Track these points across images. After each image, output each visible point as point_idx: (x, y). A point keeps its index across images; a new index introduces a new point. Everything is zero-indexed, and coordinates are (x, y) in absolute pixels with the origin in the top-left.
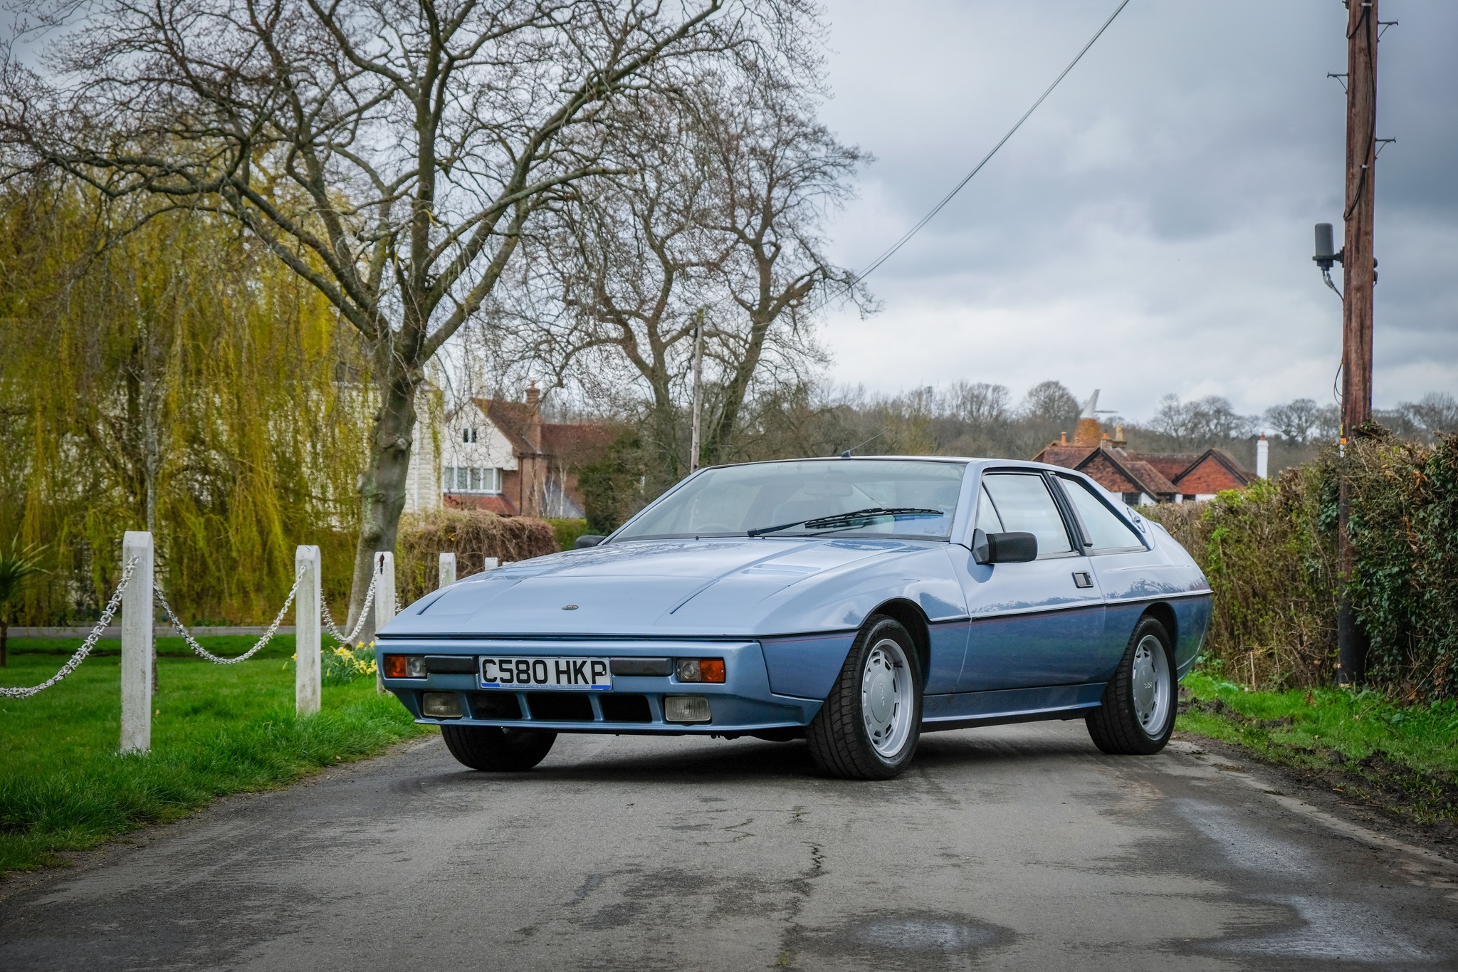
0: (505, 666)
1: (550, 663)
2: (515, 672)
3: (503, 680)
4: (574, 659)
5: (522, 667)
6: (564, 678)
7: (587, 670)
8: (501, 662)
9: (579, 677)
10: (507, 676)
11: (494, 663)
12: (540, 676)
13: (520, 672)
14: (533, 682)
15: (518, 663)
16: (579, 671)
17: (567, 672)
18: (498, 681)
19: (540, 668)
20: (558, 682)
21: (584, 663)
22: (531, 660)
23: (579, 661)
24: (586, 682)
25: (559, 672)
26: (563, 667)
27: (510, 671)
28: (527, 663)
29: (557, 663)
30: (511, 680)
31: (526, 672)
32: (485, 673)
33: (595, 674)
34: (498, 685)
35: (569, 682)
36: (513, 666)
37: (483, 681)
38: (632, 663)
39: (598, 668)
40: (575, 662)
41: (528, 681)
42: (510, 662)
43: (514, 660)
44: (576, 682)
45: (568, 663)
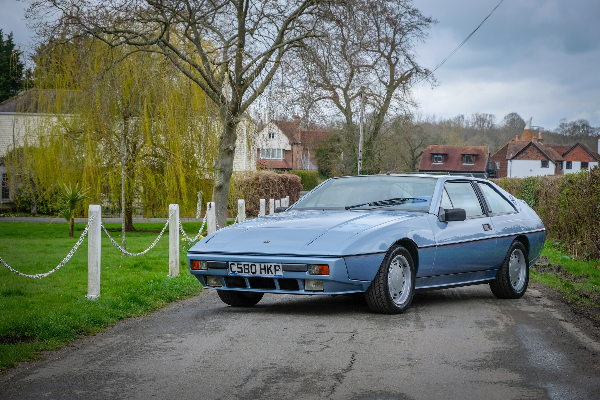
0: (239, 266)
1: (258, 265)
2: (243, 269)
3: (238, 272)
4: (267, 264)
5: (246, 267)
6: (263, 271)
7: (273, 268)
8: (238, 264)
9: (269, 271)
10: (240, 270)
11: (235, 265)
12: (254, 271)
13: (245, 269)
14: (250, 273)
15: (245, 265)
16: (269, 269)
17: (265, 269)
18: (236, 272)
19: (253, 267)
20: (261, 273)
21: (271, 266)
22: (250, 264)
23: (269, 265)
24: (272, 274)
25: (261, 269)
26: (263, 267)
27: (241, 268)
28: (248, 265)
29: (260, 265)
30: (242, 272)
31: (248, 269)
32: (231, 269)
33: (276, 270)
34: (236, 274)
35: (265, 273)
36: (242, 266)
37: (230, 272)
38: (291, 266)
39: (277, 268)
40: (268, 265)
41: (248, 272)
42: (241, 264)
43: (243, 264)
44: (268, 274)
45: (265, 265)
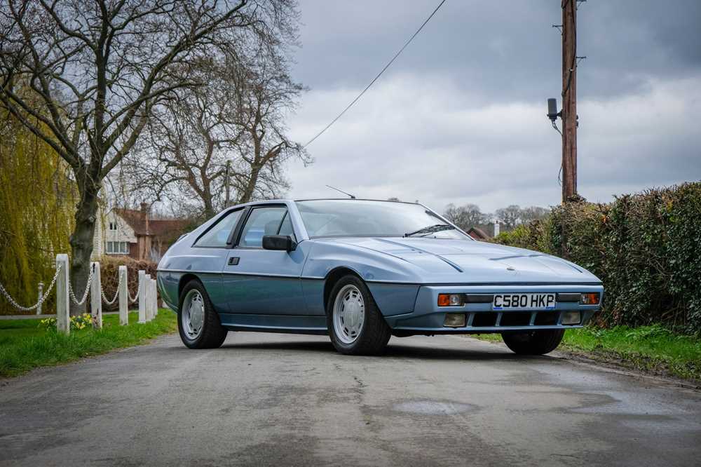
0: (506, 298)
1: (529, 296)
2: (511, 301)
3: (504, 306)
4: (541, 294)
5: (516, 299)
6: (534, 304)
7: (545, 300)
8: (505, 296)
9: (541, 303)
10: (507, 303)
11: (501, 297)
12: (524, 303)
13: (514, 301)
14: (519, 306)
15: (514, 297)
16: (541, 300)
17: (536, 301)
18: (502, 306)
19: (524, 299)
20: (532, 306)
21: (545, 296)
22: (520, 295)
23: (542, 296)
24: (544, 305)
25: (532, 301)
26: (535, 298)
27: (509, 301)
28: (518, 297)
29: (532, 296)
30: (509, 306)
31: (517, 301)
32: (496, 302)
33: (548, 301)
34: (502, 308)
35: (537, 305)
36: (510, 299)
37: (494, 306)
39: (550, 299)
40: (540, 296)
41: (517, 306)
42: (509, 296)
43: (512, 295)
44: (540, 306)
45: (537, 296)
